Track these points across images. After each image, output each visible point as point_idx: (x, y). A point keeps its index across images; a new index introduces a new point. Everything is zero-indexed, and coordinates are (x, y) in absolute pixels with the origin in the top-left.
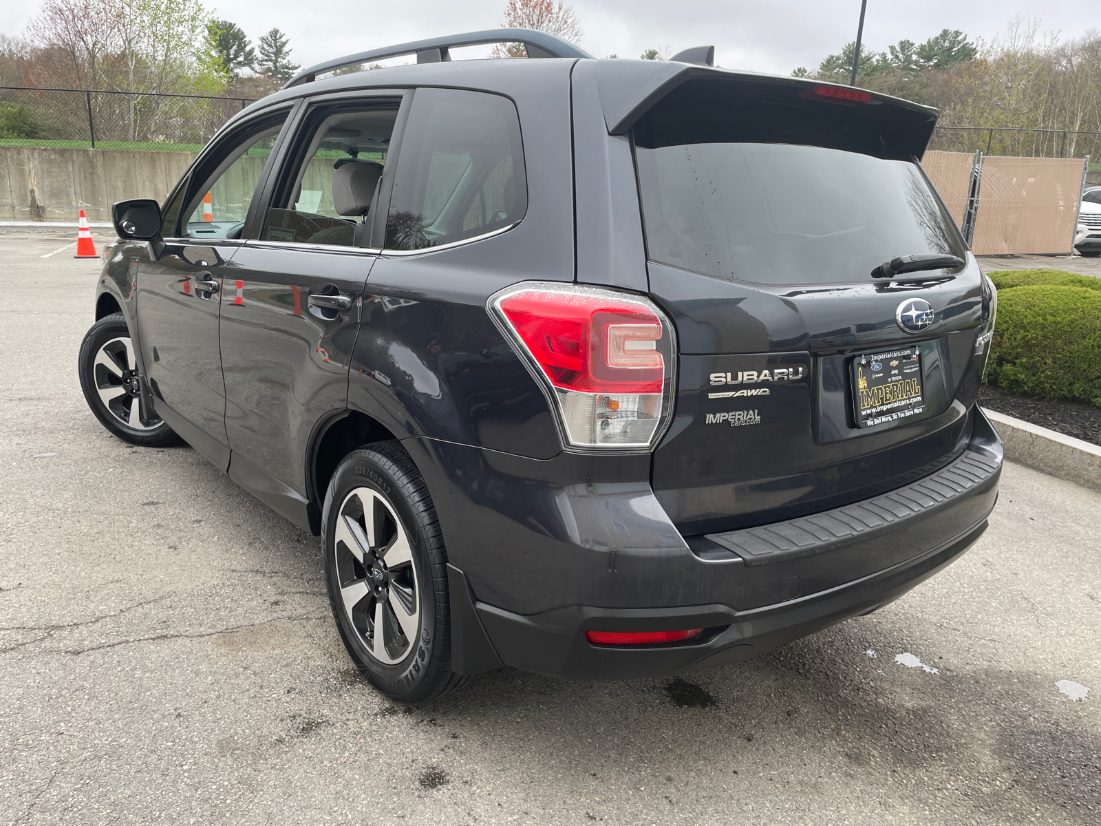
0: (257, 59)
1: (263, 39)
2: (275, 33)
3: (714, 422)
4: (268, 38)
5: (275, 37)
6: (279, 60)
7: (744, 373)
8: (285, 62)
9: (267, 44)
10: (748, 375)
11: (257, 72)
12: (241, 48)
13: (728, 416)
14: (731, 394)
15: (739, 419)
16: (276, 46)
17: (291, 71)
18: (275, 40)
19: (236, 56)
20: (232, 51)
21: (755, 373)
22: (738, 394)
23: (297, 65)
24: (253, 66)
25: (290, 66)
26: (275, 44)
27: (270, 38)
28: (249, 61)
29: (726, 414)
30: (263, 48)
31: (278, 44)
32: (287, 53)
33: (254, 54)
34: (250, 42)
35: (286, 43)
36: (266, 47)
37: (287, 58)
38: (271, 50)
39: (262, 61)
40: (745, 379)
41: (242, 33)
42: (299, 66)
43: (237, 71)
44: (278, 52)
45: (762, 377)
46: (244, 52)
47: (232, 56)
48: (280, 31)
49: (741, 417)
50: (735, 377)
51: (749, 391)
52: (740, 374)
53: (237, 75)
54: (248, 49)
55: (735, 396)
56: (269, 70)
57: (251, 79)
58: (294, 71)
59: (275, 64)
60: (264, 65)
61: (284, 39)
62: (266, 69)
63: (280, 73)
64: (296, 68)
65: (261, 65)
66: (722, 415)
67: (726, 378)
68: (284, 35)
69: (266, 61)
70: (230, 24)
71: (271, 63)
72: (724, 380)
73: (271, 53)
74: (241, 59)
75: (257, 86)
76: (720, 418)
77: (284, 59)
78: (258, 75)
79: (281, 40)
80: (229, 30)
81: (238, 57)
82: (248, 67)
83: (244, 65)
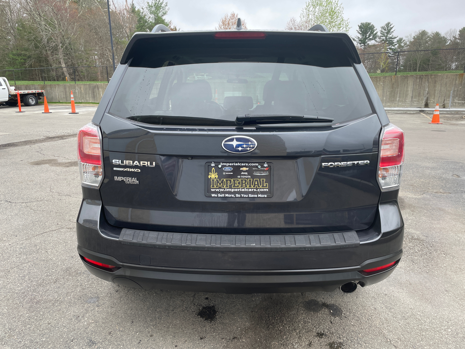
0: (378, 36)
1: (382, 28)
2: (388, 25)
3: (118, 180)
4: (384, 27)
5: (388, 26)
6: (388, 35)
7: (127, 161)
8: (391, 36)
9: (384, 29)
10: (128, 162)
11: (377, 42)
12: (372, 33)
13: (124, 179)
14: (123, 169)
15: (128, 181)
16: (388, 30)
17: (393, 39)
18: (388, 27)
19: (369, 36)
20: (368, 35)
21: (132, 162)
22: (126, 170)
23: (396, 37)
24: (376, 39)
25: (393, 37)
26: (388, 28)
27: (385, 27)
28: (375, 38)
29: (122, 178)
30: (382, 31)
31: (389, 29)
32: (392, 32)
33: (377, 34)
34: (376, 29)
35: (393, 27)
36: (383, 31)
37: (392, 34)
38: (385, 32)
39: (380, 37)
40: (127, 163)
41: (374, 26)
42: (397, 37)
43: (368, 42)
44: (389, 32)
45: (135, 164)
46: (373, 34)
47: (367, 37)
48: (391, 23)
49: (129, 180)
50: (122, 162)
51: (130, 169)
52: (125, 161)
53: (368, 44)
54: (375, 32)
55: (124, 170)
56: (383, 40)
57: (374, 45)
58: (394, 39)
59: (386, 37)
60: (381, 38)
61: (392, 26)
62: (382, 40)
63: (388, 41)
64: (396, 38)
65: (380, 39)
66: (121, 178)
67: (119, 162)
68: (392, 24)
69: (382, 36)
70: (369, 23)
71: (384, 37)
72: (118, 163)
73: (385, 33)
74: (371, 37)
75: (376, 48)
76: (120, 179)
77: (391, 34)
78: (377, 43)
79: (391, 26)
80: (368, 26)
81: (370, 37)
82: (374, 40)
83: (372, 39)
